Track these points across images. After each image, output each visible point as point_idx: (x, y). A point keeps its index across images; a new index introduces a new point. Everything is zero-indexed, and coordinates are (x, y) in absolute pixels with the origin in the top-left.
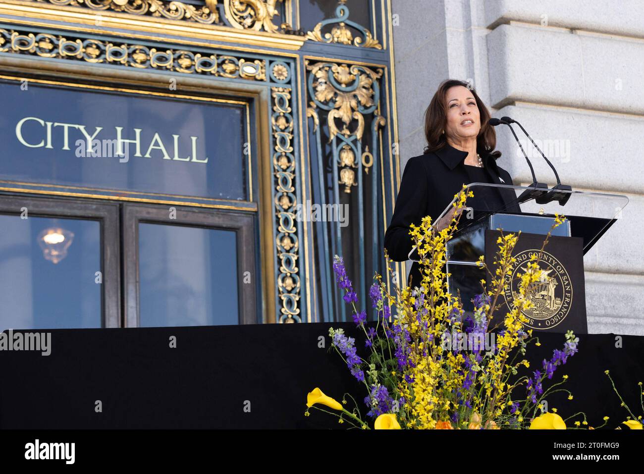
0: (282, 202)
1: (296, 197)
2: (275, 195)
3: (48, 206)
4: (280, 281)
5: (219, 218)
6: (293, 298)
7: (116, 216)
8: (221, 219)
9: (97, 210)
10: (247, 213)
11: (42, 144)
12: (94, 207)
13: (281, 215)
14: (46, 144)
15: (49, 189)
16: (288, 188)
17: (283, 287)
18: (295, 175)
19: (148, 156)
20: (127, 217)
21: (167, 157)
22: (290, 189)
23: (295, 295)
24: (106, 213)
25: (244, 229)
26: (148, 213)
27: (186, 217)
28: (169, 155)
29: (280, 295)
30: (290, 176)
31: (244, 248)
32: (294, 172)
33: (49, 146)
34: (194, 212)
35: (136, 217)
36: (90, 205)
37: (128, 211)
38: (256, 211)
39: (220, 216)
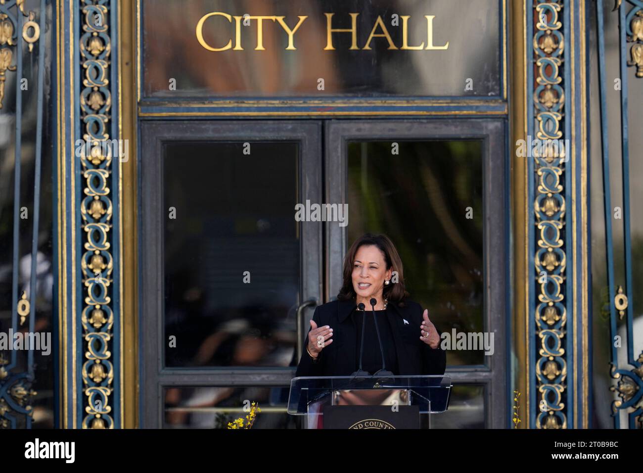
0: (545, 99)
1: (564, 89)
2: (534, 90)
3: (231, 131)
4: (537, 205)
5: (456, 126)
6: (555, 226)
7: (317, 136)
8: (459, 128)
9: (294, 130)
10: (494, 118)
11: (229, 46)
12: (290, 127)
13: (541, 116)
14: (234, 45)
15: (232, 109)
16: (553, 79)
17: (541, 211)
18: (563, 61)
19: (367, 47)
20: (330, 137)
21: (393, 47)
22: (556, 80)
23: (557, 222)
24: (305, 134)
25: (491, 138)
26: (359, 130)
27: (409, 130)
28: (395, 45)
29: (537, 224)
30: (556, 62)
31: (491, 164)
32: (562, 56)
33: (238, 47)
34: (422, 123)
35: (343, 137)
36: (284, 125)
37: (331, 130)
38: (507, 113)
39: (458, 123)
